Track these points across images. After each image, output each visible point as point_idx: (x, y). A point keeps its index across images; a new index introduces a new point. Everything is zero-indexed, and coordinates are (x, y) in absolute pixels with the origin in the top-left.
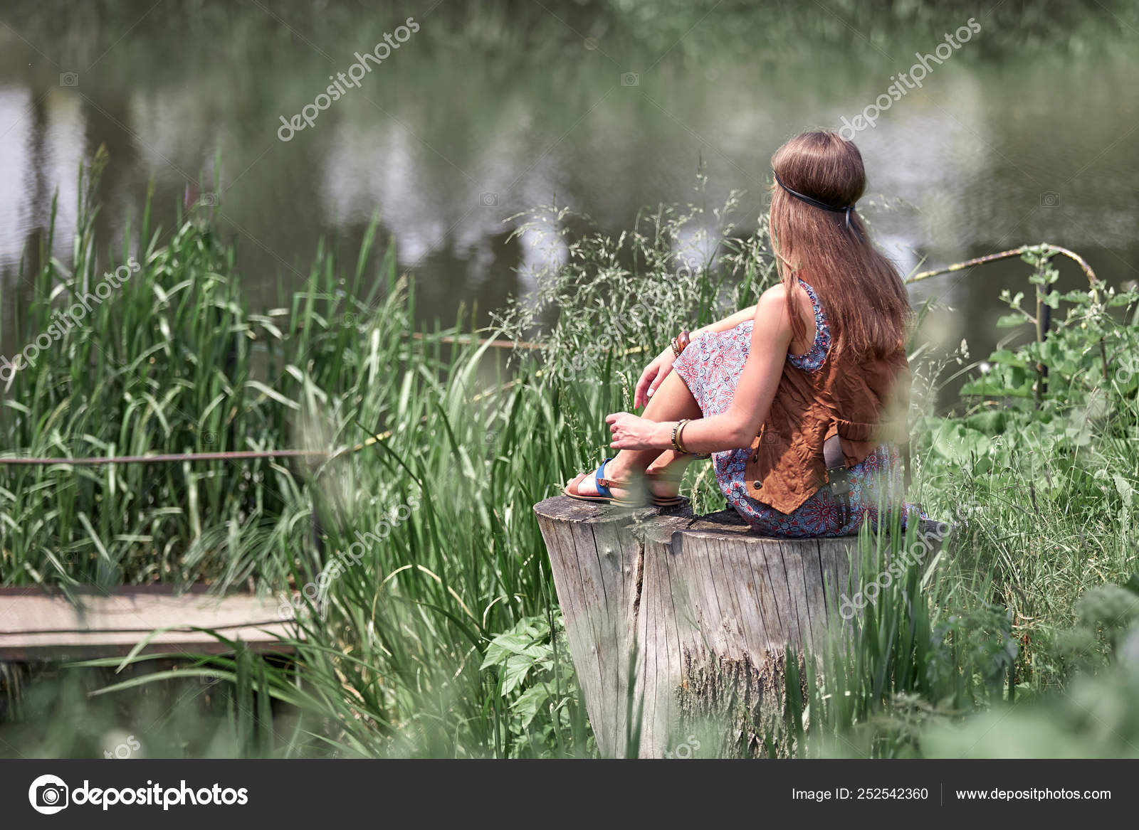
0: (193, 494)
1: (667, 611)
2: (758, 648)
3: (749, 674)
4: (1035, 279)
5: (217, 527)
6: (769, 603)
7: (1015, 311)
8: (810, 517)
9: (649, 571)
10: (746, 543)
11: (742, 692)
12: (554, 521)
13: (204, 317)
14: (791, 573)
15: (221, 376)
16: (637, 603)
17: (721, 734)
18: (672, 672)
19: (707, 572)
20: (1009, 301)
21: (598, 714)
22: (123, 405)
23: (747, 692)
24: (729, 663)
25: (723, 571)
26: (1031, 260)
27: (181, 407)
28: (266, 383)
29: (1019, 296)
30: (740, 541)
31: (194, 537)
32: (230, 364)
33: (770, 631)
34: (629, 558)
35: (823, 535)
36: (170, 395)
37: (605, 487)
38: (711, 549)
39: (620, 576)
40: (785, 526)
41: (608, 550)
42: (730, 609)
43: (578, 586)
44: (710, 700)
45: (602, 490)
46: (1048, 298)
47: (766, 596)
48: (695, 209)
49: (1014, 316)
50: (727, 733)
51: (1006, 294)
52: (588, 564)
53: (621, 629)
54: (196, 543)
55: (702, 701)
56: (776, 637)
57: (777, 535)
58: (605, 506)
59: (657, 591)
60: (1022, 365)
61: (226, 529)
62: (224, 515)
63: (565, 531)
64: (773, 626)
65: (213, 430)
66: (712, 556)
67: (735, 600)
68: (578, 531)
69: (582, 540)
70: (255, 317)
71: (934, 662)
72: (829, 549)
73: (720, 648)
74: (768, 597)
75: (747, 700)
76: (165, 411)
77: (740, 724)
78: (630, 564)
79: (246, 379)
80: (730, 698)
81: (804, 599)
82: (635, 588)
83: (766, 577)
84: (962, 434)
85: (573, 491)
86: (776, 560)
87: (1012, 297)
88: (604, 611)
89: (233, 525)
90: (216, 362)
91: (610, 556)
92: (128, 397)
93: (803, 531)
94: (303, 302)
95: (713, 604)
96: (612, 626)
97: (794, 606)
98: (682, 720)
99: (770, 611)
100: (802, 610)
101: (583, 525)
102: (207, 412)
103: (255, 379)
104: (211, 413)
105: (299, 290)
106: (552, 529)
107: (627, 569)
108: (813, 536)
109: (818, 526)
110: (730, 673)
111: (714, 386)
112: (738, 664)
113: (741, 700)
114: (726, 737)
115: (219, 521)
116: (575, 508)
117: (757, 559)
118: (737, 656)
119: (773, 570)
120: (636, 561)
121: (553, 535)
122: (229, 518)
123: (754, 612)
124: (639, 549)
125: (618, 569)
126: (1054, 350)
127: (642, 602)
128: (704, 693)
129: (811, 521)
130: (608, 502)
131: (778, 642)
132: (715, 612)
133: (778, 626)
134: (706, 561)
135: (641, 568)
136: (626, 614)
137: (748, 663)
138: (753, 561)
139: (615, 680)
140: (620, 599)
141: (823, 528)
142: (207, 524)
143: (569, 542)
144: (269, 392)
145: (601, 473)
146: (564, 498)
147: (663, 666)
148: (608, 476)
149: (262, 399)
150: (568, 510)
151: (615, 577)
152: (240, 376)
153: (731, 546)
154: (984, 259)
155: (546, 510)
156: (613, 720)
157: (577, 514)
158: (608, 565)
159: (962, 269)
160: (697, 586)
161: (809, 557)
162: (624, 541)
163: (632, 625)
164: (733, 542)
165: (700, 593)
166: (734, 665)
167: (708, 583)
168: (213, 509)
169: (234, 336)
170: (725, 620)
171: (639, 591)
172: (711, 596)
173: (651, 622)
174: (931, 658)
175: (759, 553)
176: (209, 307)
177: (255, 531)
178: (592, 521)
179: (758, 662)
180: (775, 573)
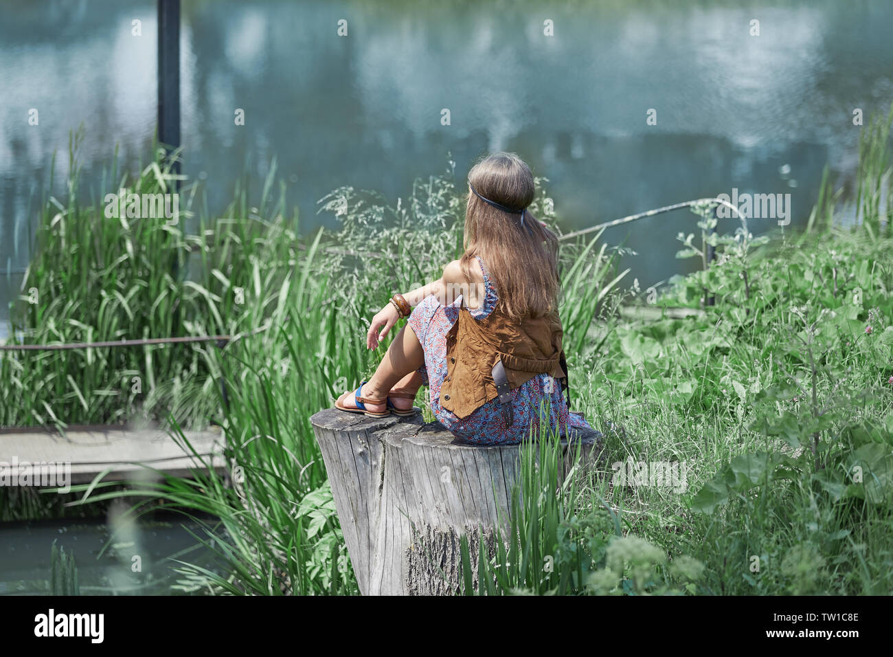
0: (149, 360)
1: (400, 495)
2: (460, 523)
3: (453, 542)
4: (700, 224)
5: (167, 383)
6: (466, 493)
7: (688, 247)
8: (493, 430)
9: (388, 465)
10: (449, 450)
11: (449, 555)
12: (322, 429)
13: (155, 237)
14: (482, 471)
15: (167, 277)
16: (381, 487)
17: (436, 584)
18: (404, 537)
19: (424, 470)
20: (684, 240)
21: (357, 564)
22: (101, 298)
23: (453, 554)
24: (440, 534)
25: (433, 468)
26: (698, 212)
27: (140, 299)
28: (198, 282)
29: (691, 237)
30: (445, 449)
31: (150, 388)
32: (174, 268)
33: (467, 512)
34: (375, 456)
35: (504, 443)
36: (132, 292)
37: (361, 403)
38: (426, 453)
39: (369, 468)
40: (476, 437)
41: (360, 450)
42: (440, 496)
43: (340, 475)
44: (428, 560)
45: (359, 405)
46: (709, 238)
47: (464, 487)
48: (448, 185)
49: (687, 251)
50: (439, 584)
51: (681, 235)
52: (347, 460)
53: (370, 505)
54: (152, 393)
55: (422, 559)
56: (472, 515)
57: (471, 444)
58: (361, 416)
59: (394, 480)
60: (692, 285)
61: (173, 384)
62: (171, 374)
63: (330, 436)
64: (470, 508)
65: (162, 314)
66: (427, 458)
67: (443, 489)
68: (339, 436)
69: (342, 443)
70: (190, 237)
71: (559, 552)
72: (507, 453)
73: (434, 523)
74: (466, 488)
75: (453, 560)
76: (129, 303)
77: (448, 577)
78: (376, 459)
79: (184, 280)
80: (441, 559)
81: (491, 489)
82: (379, 477)
83: (464, 473)
84: (642, 341)
85: (341, 405)
86: (470, 461)
87: (686, 237)
88: (358, 492)
89: (177, 380)
90: (163, 267)
91: (362, 454)
92: (103, 293)
93: (489, 440)
94: (224, 226)
95: (429, 492)
96: (364, 504)
97: (484, 494)
98: (411, 572)
99: (467, 498)
100: (490, 497)
101: (342, 433)
102: (157, 303)
103: (191, 280)
104: (160, 303)
105: (221, 217)
106: (322, 434)
107: (374, 463)
108: (497, 443)
109: (500, 436)
110: (440, 541)
111: (431, 335)
112: (446, 535)
113: (449, 560)
114: (439, 585)
115: (168, 379)
116: (340, 419)
117: (457, 460)
118: (445, 530)
119: (469, 469)
120: (380, 458)
121: (323, 439)
122: (174, 377)
123: (457, 498)
124: (383, 449)
125: (368, 463)
126: (712, 277)
127: (384, 487)
128: (424, 554)
129: (495, 433)
130: (363, 414)
131: (473, 519)
132: (431, 498)
133: (473, 508)
134: (424, 462)
135: (384, 462)
136: (373, 495)
137: (453, 536)
138: (455, 462)
139: (367, 541)
140: (370, 484)
141: (503, 438)
142: (159, 380)
143: (333, 444)
144: (200, 289)
145: (359, 393)
146: (333, 410)
147: (398, 534)
148: (363, 396)
149: (196, 294)
150: (334, 420)
151: (366, 469)
152: (181, 278)
153: (439, 452)
154: (670, 207)
155: (318, 421)
156: (367, 568)
157: (340, 424)
158: (361, 461)
159: (655, 215)
160: (419, 478)
161: (494, 460)
162: (372, 443)
163: (378, 502)
164: (441, 449)
165: (420, 483)
166: (443, 535)
167: (425, 477)
168: (163, 370)
169: (176, 249)
170: (437, 503)
171: (383, 479)
172: (427, 487)
173: (390, 501)
174: (557, 548)
175: (459, 457)
176: (158, 230)
177: (191, 385)
178: (349, 429)
179: (459, 532)
180: (471, 472)
